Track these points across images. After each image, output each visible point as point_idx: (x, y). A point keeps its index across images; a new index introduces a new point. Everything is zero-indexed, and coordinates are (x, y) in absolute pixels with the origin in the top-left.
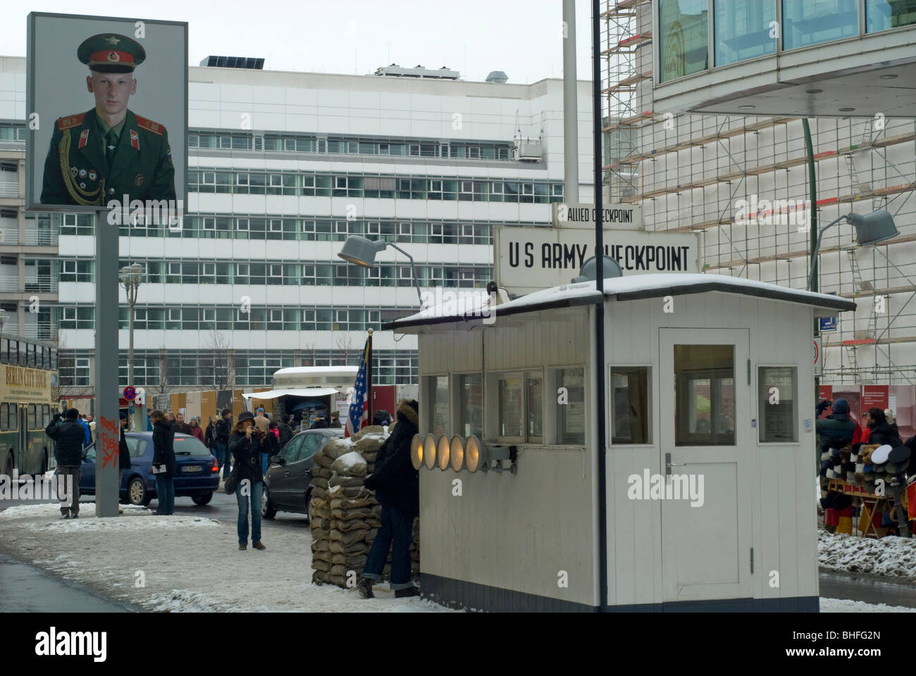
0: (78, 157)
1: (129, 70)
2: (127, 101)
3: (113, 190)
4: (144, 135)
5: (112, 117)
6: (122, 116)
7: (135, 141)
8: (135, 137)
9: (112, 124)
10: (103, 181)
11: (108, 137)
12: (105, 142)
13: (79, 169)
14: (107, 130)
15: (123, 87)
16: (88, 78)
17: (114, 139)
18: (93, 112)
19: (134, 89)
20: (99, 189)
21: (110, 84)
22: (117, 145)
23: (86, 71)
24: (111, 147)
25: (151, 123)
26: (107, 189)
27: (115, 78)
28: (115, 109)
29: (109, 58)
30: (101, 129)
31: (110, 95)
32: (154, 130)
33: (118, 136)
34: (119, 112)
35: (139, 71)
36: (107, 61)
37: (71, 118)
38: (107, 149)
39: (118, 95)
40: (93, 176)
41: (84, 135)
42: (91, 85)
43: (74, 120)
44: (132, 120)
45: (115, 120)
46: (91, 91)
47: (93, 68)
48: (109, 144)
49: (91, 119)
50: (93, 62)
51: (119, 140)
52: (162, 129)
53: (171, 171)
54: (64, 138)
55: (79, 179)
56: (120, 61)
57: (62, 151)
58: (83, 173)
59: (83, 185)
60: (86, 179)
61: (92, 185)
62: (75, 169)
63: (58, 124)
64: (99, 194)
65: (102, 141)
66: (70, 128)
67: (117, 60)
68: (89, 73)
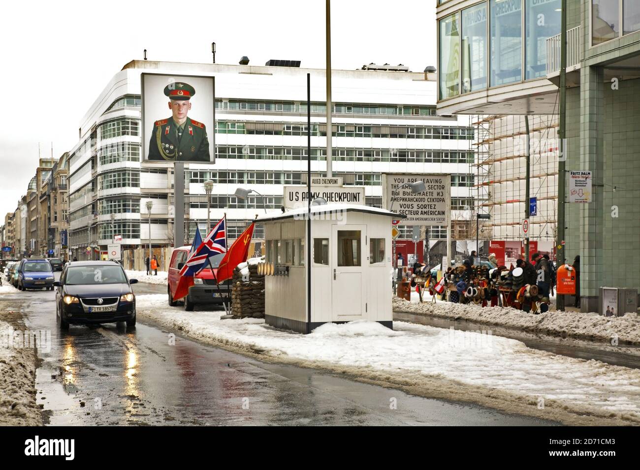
0: (165, 139)
1: (189, 99)
2: (187, 113)
3: (181, 153)
4: (195, 128)
5: (180, 120)
6: (185, 120)
7: (191, 131)
8: (191, 129)
9: (181, 123)
10: (176, 149)
11: (178, 130)
12: (177, 132)
13: (166, 144)
14: (178, 126)
15: (185, 107)
16: (169, 103)
17: (181, 130)
18: (172, 118)
19: (190, 107)
20: (174, 154)
21: (179, 105)
22: (182, 133)
23: (168, 99)
24: (180, 134)
25: (198, 123)
26: (178, 153)
27: (181, 102)
28: (182, 117)
29: (178, 93)
30: (175, 125)
31: (179, 110)
32: (200, 126)
33: (183, 128)
34: (183, 118)
35: (192, 99)
36: (177, 94)
37: (161, 121)
38: (178, 135)
39: (183, 110)
40: (172, 147)
41: (168, 129)
42: (171, 106)
43: (163, 122)
44: (190, 122)
45: (182, 121)
46: (170, 109)
47: (171, 98)
48: (179, 133)
49: (170, 121)
50: (171, 95)
51: (183, 131)
52: (203, 125)
53: (208, 144)
54: (159, 130)
55: (165, 149)
56: (184, 94)
57: (157, 136)
58: (167, 146)
59: (167, 151)
60: (169, 149)
61: (171, 151)
62: (163, 144)
63: (156, 123)
64: (175, 155)
65: (176, 131)
66: (162, 126)
67: (182, 94)
68: (170, 100)
